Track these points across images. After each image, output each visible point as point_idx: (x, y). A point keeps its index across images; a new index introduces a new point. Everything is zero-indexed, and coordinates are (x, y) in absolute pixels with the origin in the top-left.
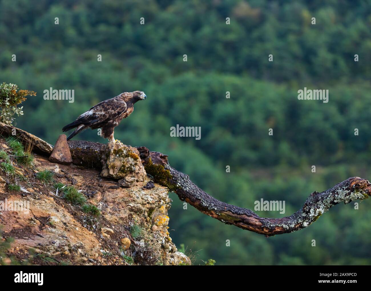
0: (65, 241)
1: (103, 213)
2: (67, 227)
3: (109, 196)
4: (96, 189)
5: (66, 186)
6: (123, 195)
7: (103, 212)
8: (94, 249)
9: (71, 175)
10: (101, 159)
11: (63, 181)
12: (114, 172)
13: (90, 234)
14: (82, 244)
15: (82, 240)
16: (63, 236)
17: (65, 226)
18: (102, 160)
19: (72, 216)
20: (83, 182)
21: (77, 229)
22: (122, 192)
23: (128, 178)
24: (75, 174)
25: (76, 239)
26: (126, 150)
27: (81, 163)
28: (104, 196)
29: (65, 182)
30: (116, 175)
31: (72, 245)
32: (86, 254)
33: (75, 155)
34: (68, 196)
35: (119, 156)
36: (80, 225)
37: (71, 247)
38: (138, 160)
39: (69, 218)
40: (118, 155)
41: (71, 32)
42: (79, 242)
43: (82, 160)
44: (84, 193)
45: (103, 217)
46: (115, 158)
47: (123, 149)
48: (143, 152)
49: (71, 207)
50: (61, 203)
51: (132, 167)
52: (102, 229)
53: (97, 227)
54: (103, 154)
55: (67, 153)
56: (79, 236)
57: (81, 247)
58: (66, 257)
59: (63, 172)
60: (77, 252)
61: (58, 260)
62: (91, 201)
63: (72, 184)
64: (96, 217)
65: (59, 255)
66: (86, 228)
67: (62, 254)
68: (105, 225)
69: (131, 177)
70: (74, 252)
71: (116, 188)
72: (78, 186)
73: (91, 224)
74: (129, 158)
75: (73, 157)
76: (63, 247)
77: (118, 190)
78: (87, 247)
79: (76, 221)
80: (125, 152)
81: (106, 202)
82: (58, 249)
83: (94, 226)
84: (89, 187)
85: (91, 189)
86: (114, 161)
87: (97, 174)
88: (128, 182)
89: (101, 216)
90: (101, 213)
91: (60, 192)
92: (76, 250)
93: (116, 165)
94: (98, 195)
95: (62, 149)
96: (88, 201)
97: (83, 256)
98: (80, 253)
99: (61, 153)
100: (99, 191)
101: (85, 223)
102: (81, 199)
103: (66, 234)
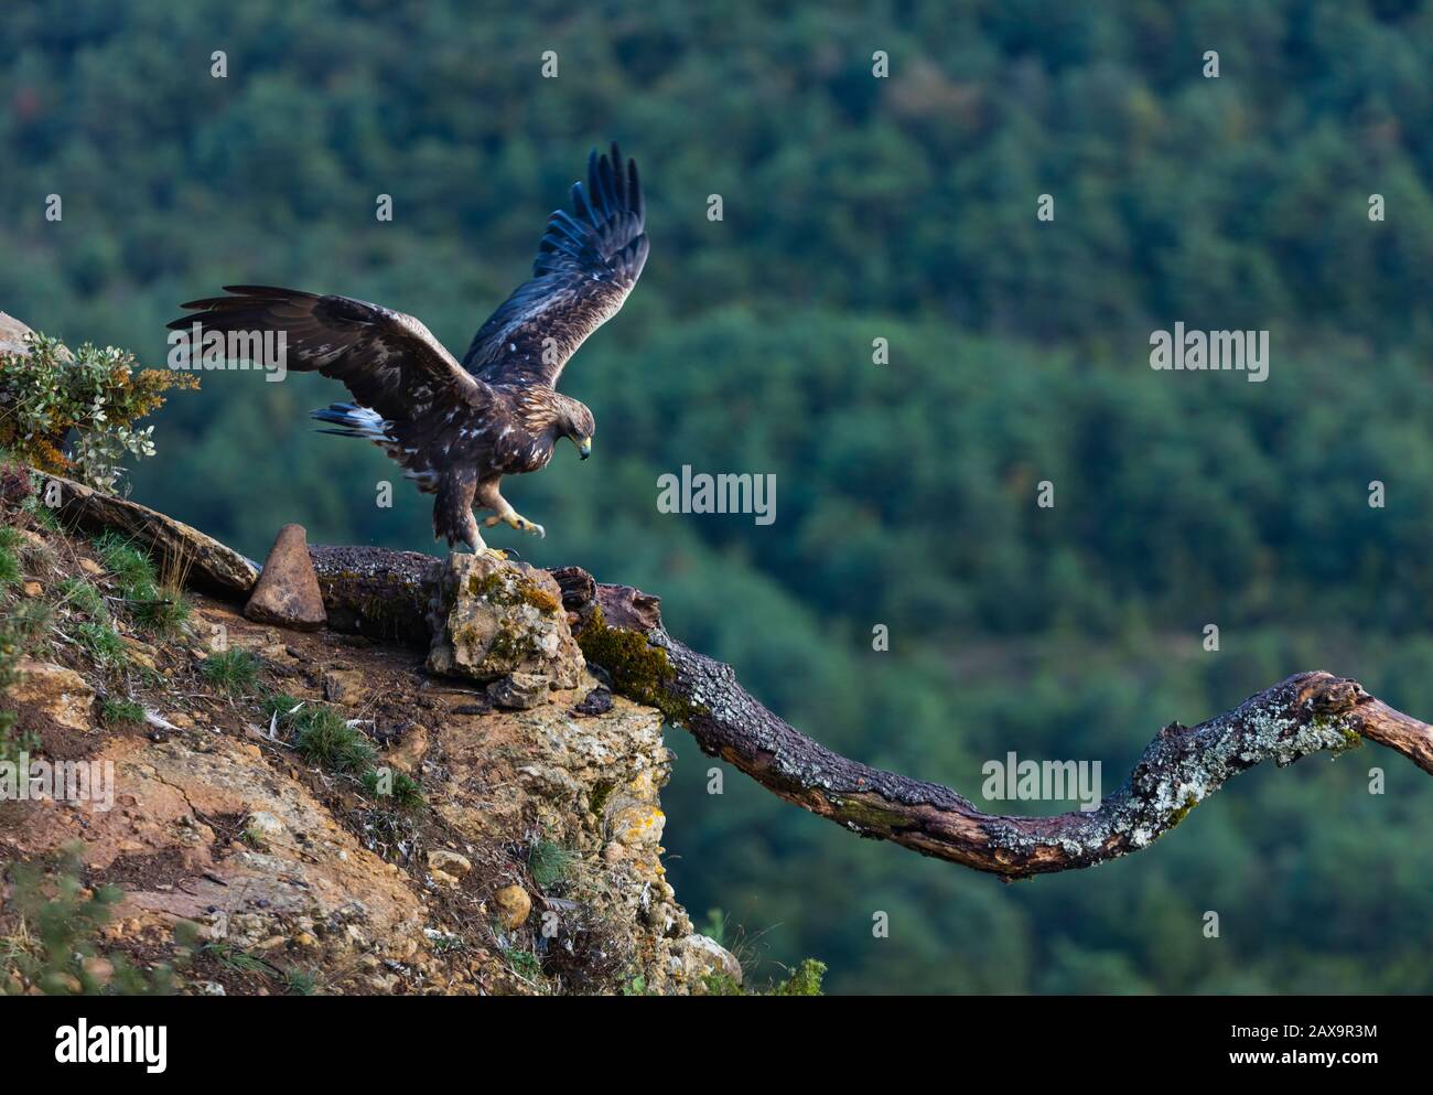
0: (300, 896)
1: (435, 801)
2: (308, 850)
3: (455, 738)
4: (410, 716)
5: (306, 706)
6: (502, 738)
7: (436, 795)
8: (401, 927)
9: (320, 666)
10: (426, 609)
11: (296, 687)
12: (470, 657)
13: (387, 873)
14: (362, 910)
15: (363, 895)
16: (294, 882)
17: (300, 846)
18: (431, 616)
19: (327, 811)
20: (364, 691)
21: (344, 855)
22: (501, 726)
23: (523, 678)
24: (334, 662)
25: (340, 889)
26: (515, 578)
27: (358, 624)
28: (436, 740)
29: (300, 690)
30: (478, 666)
31: (325, 913)
32: (373, 944)
33: (335, 598)
34: (310, 739)
35: (490, 599)
36: (355, 842)
37: (322, 919)
38: (555, 613)
39: (316, 816)
40: (485, 597)
41: (323, 169)
42: (351, 901)
43: (360, 615)
44: (369, 730)
45: (434, 812)
46: (477, 607)
47: (502, 577)
48: (574, 586)
49: (323, 777)
50: (287, 763)
51: (536, 638)
52: (432, 856)
53: (411, 847)
54: (432, 593)
55: (307, 588)
56: (351, 880)
57: (359, 918)
58: (305, 953)
59: (294, 655)
60: (342, 936)
61: (277, 965)
62: (393, 759)
63: (326, 697)
64: (411, 814)
65: (280, 946)
66: (373, 851)
67: (291, 944)
68: (441, 842)
69: (533, 673)
70: (332, 937)
71: (482, 712)
72: (346, 704)
73: (390, 840)
74: (526, 606)
75: (327, 602)
76: (295, 921)
77: (487, 720)
78: (380, 919)
79: (339, 828)
80: (509, 585)
81: (443, 760)
82: (278, 926)
83: (401, 846)
84: (385, 708)
85: (390, 717)
86: (471, 617)
87: (413, 664)
88: (520, 689)
89: (428, 811)
90: (427, 799)
91: (281, 727)
92: (341, 931)
93: (478, 632)
94: (417, 735)
95: (289, 577)
96: (382, 757)
97: (363, 950)
98: (354, 941)
99: (288, 591)
100: (422, 722)
101: (370, 833)
102: (357, 751)
103: (305, 873)
